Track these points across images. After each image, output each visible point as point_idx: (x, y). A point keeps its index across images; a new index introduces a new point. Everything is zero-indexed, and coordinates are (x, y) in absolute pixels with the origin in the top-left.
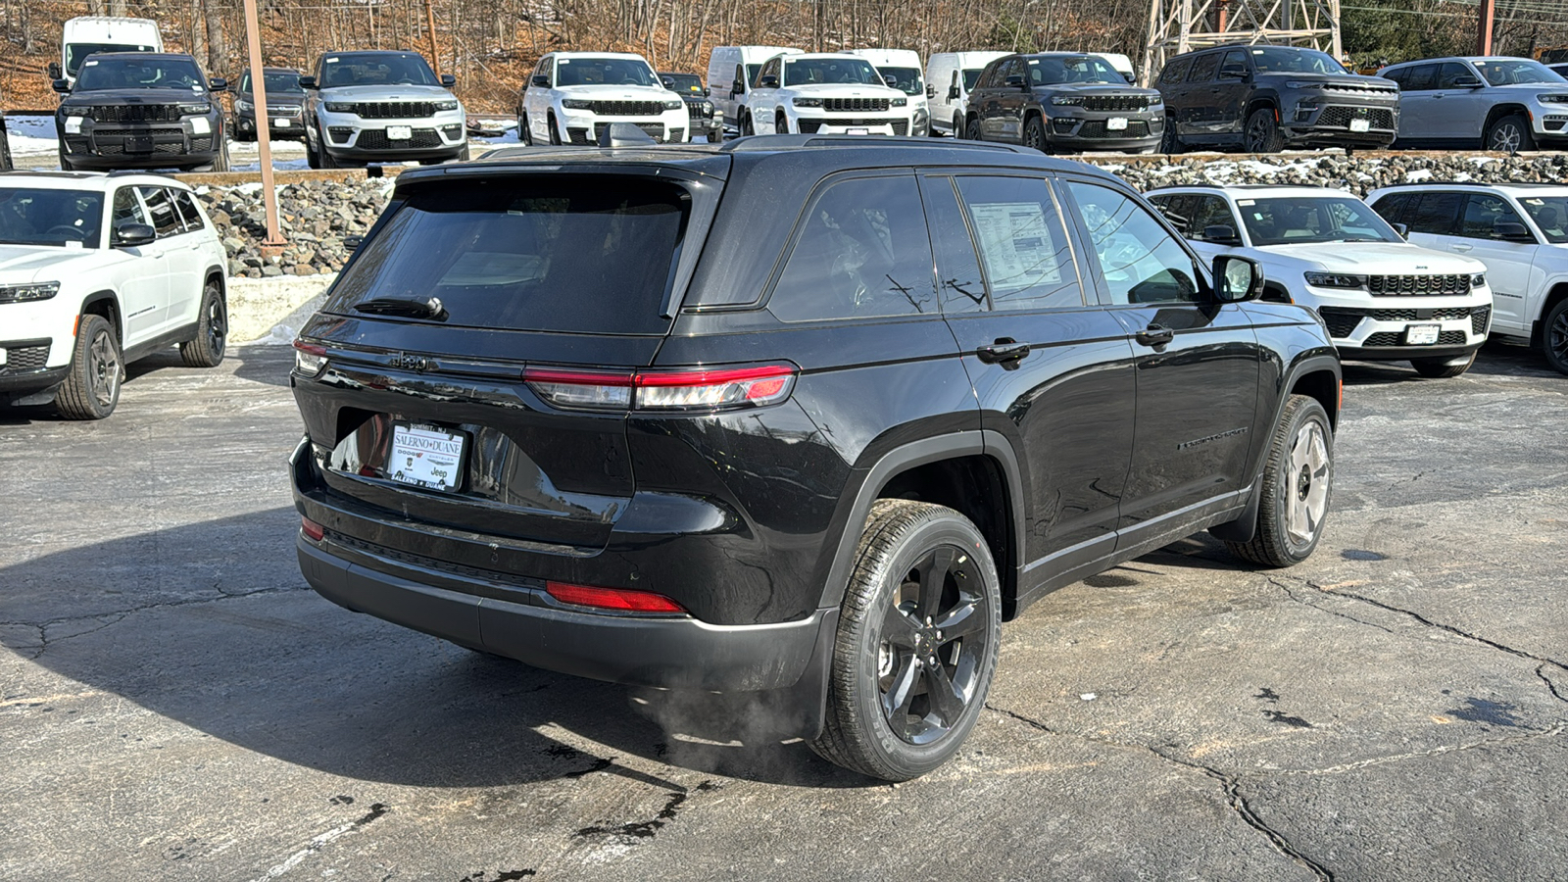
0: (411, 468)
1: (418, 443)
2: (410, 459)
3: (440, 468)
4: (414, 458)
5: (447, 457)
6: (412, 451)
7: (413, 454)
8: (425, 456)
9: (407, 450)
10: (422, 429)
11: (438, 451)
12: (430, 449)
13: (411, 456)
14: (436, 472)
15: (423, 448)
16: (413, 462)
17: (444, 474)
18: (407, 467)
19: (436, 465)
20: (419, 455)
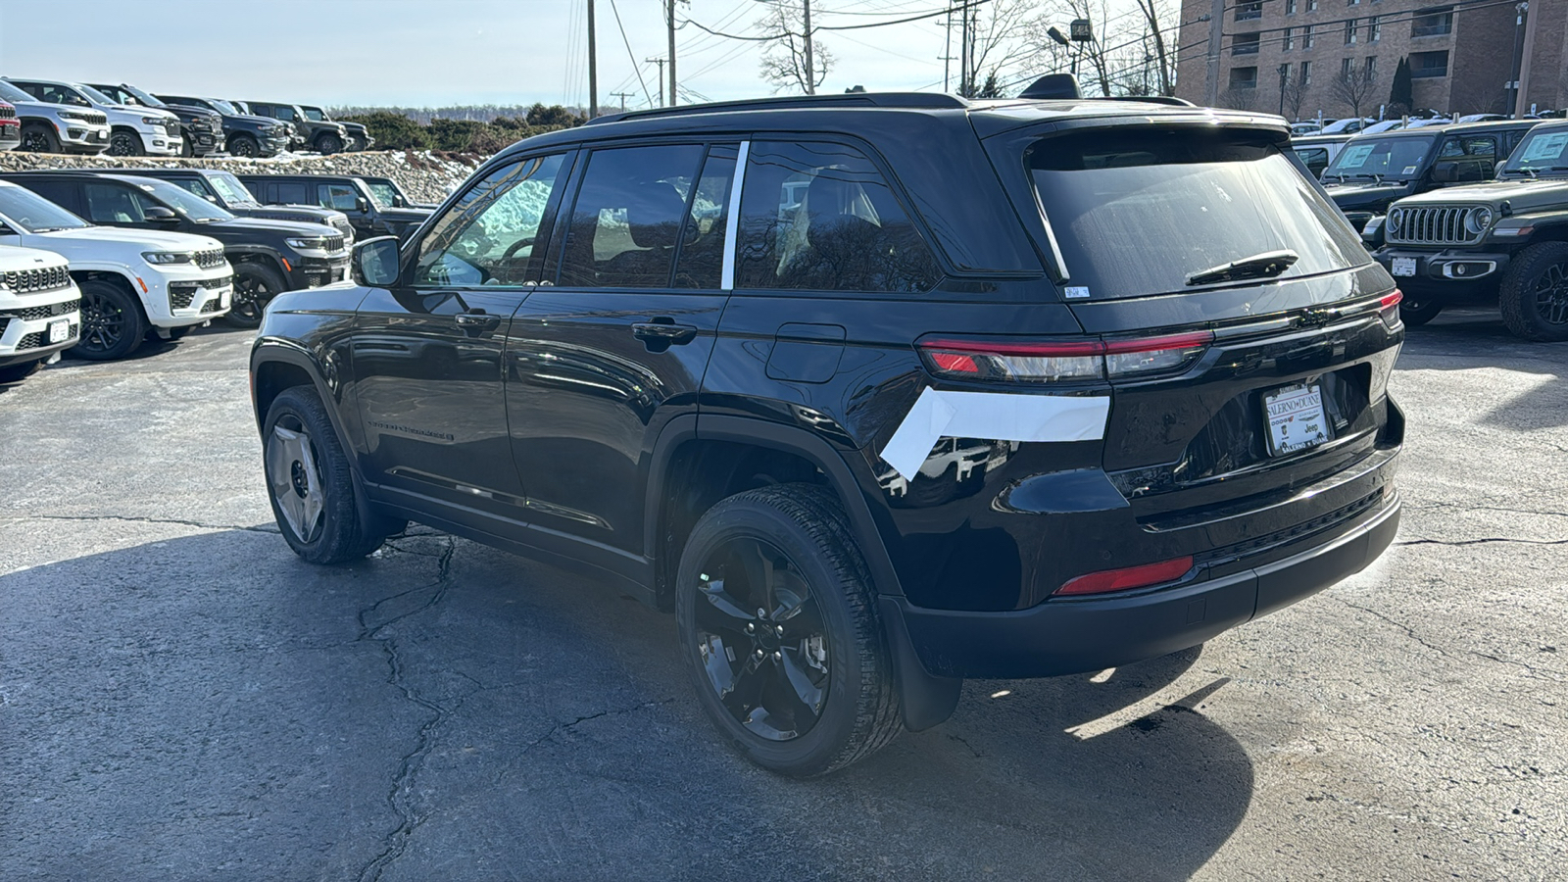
0: (1287, 435)
1: (1287, 407)
2: (1284, 427)
3: (1311, 423)
4: (1287, 424)
5: (1312, 410)
6: (1283, 418)
7: (1285, 420)
8: (1296, 417)
9: (1278, 419)
10: (1290, 391)
11: (1305, 407)
12: (1298, 409)
13: (1284, 424)
14: (1309, 429)
15: (1293, 411)
16: (1287, 429)
17: (1314, 428)
18: (1284, 436)
19: (1307, 422)
20: (1290, 420)
